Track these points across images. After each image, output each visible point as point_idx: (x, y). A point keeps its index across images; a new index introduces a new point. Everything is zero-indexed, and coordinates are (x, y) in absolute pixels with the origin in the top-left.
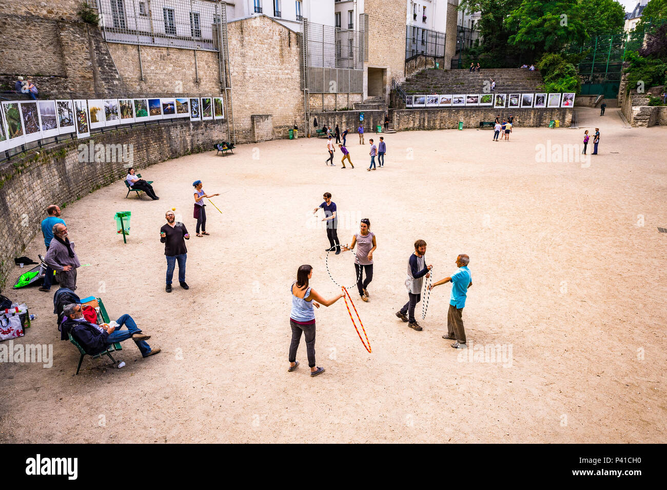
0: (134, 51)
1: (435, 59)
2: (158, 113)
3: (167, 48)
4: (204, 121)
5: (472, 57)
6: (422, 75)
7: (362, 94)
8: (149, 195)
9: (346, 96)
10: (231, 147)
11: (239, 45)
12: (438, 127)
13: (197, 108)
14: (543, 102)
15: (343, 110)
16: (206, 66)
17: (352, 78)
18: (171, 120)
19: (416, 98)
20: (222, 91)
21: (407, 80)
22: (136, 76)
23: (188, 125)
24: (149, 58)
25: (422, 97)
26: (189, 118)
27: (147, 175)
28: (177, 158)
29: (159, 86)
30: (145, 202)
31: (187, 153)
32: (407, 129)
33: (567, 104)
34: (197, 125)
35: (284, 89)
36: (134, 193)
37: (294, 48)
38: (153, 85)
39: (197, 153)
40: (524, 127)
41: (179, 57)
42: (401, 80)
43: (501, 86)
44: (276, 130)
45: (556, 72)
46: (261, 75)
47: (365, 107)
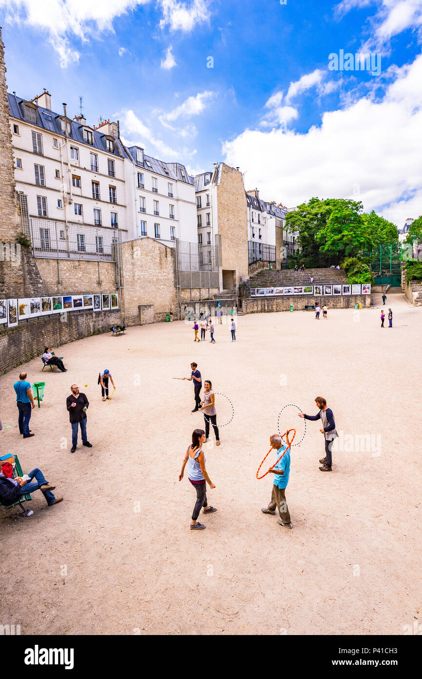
0: (54, 264)
1: (269, 263)
2: (70, 306)
3: (79, 261)
4: (104, 311)
5: (295, 261)
6: (261, 274)
7: (219, 288)
8: (59, 368)
9: (207, 290)
10: (123, 329)
11: (131, 257)
12: (275, 310)
13: (99, 302)
14: (349, 290)
15: (205, 299)
16: (106, 272)
17: (211, 277)
18: (80, 311)
19: (258, 290)
20: (118, 289)
21: (250, 278)
22: (55, 280)
23: (91, 314)
24: (65, 268)
25: (262, 290)
26: (93, 309)
27: (59, 353)
28: (82, 338)
29: (71, 287)
30: (57, 374)
31: (90, 335)
32: (252, 312)
33: (366, 292)
34: (98, 314)
35: (162, 287)
36: (48, 367)
37: (170, 258)
38: (67, 287)
39: (98, 334)
40: (337, 308)
41: (87, 266)
42: (246, 278)
43: (317, 280)
44: (156, 316)
45: (356, 270)
46: (146, 277)
47: (222, 297)
